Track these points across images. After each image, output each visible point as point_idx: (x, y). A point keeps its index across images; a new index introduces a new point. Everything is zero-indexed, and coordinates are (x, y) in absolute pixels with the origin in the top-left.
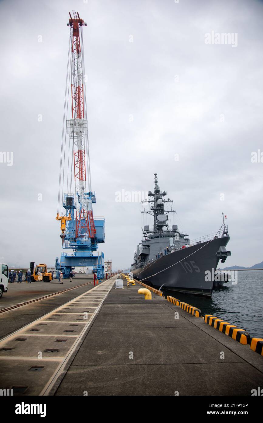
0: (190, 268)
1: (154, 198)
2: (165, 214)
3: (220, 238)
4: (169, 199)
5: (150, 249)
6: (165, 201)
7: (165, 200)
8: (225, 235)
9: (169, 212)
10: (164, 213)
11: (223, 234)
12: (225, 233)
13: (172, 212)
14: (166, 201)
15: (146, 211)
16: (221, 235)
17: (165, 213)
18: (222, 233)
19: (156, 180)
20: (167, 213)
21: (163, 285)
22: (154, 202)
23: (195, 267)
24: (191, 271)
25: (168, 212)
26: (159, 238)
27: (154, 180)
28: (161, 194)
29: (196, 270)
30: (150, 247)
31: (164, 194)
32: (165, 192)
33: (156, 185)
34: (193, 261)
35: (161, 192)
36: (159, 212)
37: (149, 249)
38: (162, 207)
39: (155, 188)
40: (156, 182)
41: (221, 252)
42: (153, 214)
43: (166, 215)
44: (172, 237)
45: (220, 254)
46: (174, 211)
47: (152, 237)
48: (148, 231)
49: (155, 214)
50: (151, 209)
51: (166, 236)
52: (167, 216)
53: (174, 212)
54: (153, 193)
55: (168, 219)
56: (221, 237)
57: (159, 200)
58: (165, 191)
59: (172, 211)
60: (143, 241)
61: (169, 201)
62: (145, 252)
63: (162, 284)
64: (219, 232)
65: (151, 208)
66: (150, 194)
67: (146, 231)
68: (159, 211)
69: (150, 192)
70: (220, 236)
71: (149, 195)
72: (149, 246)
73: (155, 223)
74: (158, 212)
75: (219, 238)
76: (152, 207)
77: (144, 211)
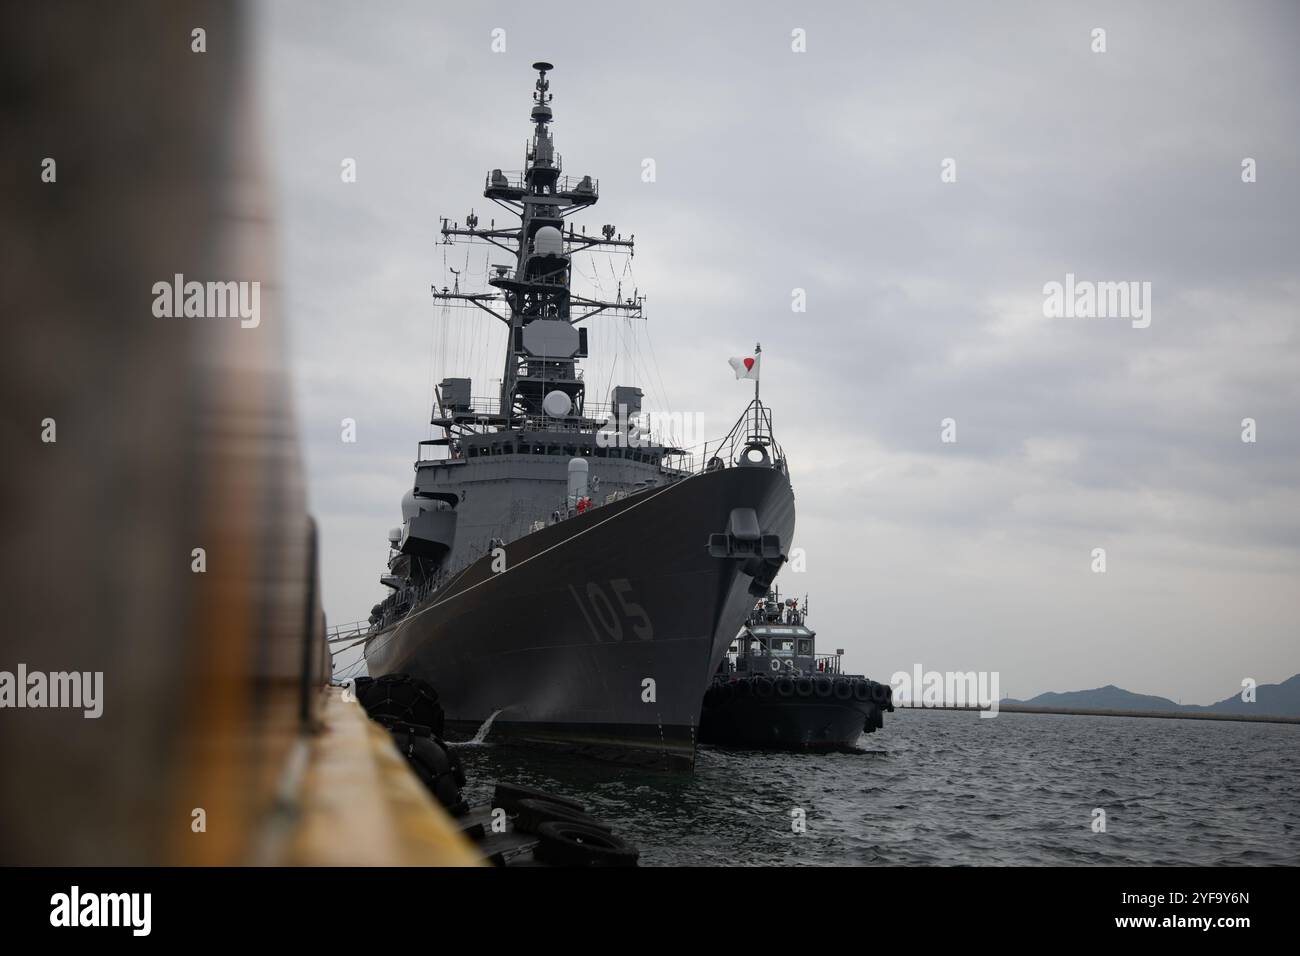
0: (614, 615)
1: (522, 217)
2: (574, 317)
3: (731, 469)
4: (608, 230)
5: (459, 516)
6: (584, 240)
7: (588, 235)
8: (755, 456)
9: (603, 306)
10: (573, 309)
11: (747, 451)
12: (756, 445)
13: (621, 311)
14: (593, 242)
15: (461, 292)
16: (737, 456)
17: (576, 311)
18: (742, 447)
19: (542, 102)
20: (590, 309)
21: (495, 714)
22: (518, 237)
23: (634, 609)
24: (617, 634)
25: (594, 304)
26: (515, 456)
27: (532, 104)
28: (564, 196)
29: (636, 628)
30: (459, 507)
31: (585, 196)
32: (593, 182)
33: (541, 132)
34: (625, 580)
35: (567, 182)
36: (545, 301)
37: (455, 514)
38: (564, 273)
39: (530, 152)
40: (542, 116)
41: (732, 537)
42: (502, 307)
43: (577, 326)
44: (584, 455)
45: (726, 545)
46: (631, 306)
47: (472, 449)
48: (465, 408)
49: (516, 312)
50: (494, 283)
51: (553, 449)
52: (583, 331)
53: (632, 312)
54: (516, 180)
55: (583, 350)
56: (734, 465)
57: (547, 230)
58: (587, 179)
59: (624, 302)
60: (422, 468)
61: (608, 242)
62: (429, 534)
63: (493, 711)
64: (730, 439)
65: (495, 275)
66: (498, 190)
67: (452, 407)
68: (544, 298)
69: (498, 175)
70: (730, 458)
71: (490, 194)
72: (452, 499)
73: (511, 366)
74: (533, 300)
75: (727, 466)
76: (502, 270)
77: (451, 291)
